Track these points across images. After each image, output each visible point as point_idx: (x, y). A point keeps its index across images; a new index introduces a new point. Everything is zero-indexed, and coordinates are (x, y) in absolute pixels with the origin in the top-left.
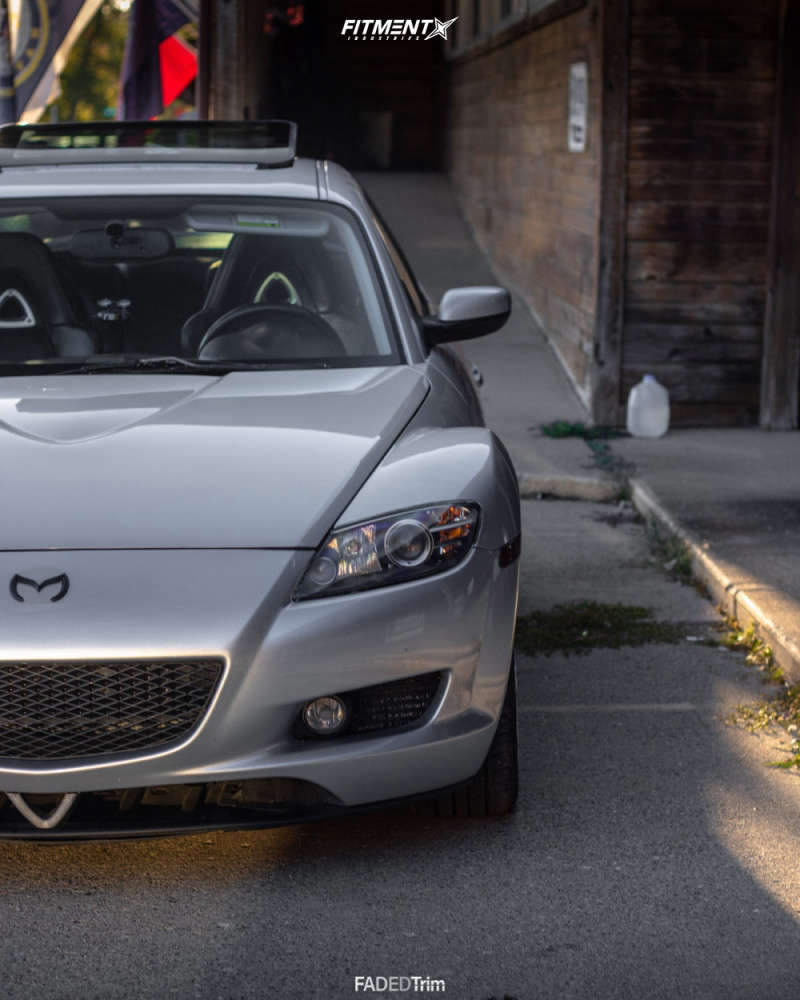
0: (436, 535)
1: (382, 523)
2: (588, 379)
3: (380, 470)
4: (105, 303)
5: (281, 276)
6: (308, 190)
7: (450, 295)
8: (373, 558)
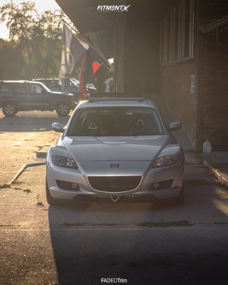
0: (172, 159)
1: (164, 157)
2: (195, 141)
3: (163, 151)
4: (115, 125)
5: (141, 120)
6: (147, 106)
7: (172, 123)
8: (162, 163)
